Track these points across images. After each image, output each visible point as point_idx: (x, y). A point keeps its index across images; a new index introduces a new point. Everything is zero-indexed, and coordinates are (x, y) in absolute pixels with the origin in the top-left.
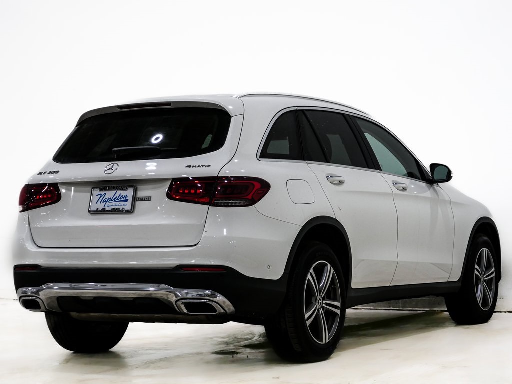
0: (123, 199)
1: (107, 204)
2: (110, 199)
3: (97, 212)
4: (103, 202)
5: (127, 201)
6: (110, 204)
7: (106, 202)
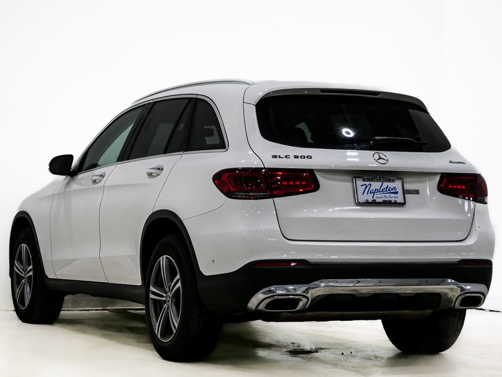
0: (391, 191)
1: (375, 196)
2: (377, 191)
3: (367, 204)
4: (370, 193)
5: (397, 193)
6: (379, 196)
7: (374, 193)
